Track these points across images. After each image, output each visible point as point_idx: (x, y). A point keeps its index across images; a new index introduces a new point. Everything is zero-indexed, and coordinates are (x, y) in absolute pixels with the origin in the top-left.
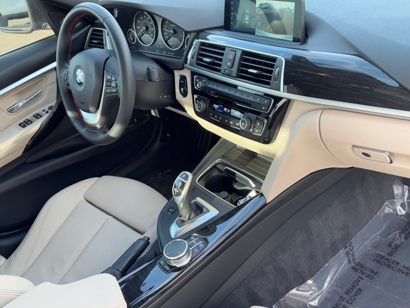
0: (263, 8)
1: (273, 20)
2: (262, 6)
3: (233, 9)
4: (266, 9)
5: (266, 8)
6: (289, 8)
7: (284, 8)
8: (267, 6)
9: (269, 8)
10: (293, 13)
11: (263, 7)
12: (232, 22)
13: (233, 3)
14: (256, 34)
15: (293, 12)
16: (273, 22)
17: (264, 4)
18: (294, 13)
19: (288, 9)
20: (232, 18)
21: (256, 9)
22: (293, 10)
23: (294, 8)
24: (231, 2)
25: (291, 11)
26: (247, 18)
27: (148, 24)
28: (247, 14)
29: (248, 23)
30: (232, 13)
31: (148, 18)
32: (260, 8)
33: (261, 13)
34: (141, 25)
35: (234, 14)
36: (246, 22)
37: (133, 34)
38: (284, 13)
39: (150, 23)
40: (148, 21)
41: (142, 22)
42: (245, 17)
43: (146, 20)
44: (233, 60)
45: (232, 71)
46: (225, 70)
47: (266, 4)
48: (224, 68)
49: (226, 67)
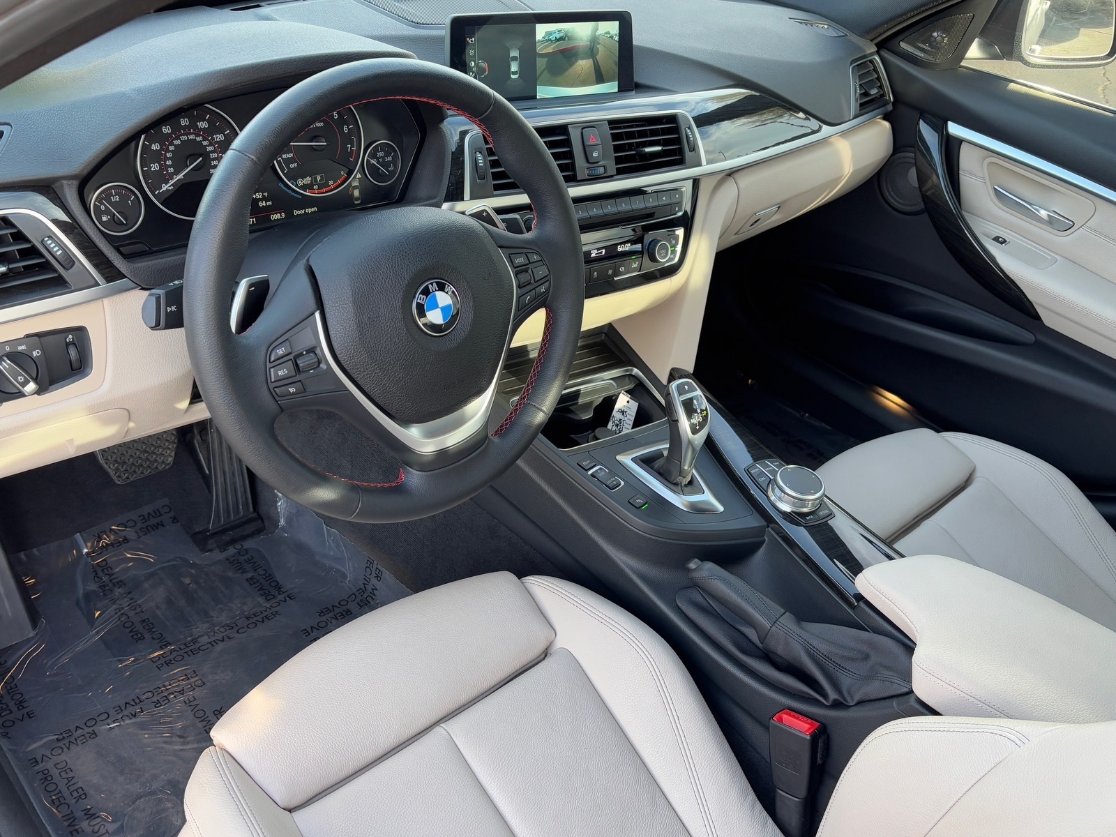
0: (552, 41)
1: (577, 61)
2: (551, 37)
3: (475, 54)
4: (559, 42)
5: (561, 39)
6: (609, 33)
7: (598, 34)
8: (561, 35)
9: (566, 39)
10: (616, 41)
11: (554, 39)
13: (473, 39)
14: (538, 98)
15: (617, 38)
16: (578, 63)
17: (555, 32)
19: (607, 35)
21: (537, 44)
22: (616, 35)
23: (618, 32)
24: (468, 39)
25: (611, 37)
26: (514, 67)
27: (205, 143)
28: (515, 58)
29: (516, 76)
30: (473, 63)
31: (203, 125)
32: (547, 41)
33: (550, 50)
34: (165, 154)
35: (477, 65)
36: (513, 77)
37: (117, 198)
38: (599, 44)
39: (213, 139)
40: (201, 135)
41: (172, 144)
42: (509, 67)
43: (193, 133)
44: (601, 144)
45: (604, 166)
46: (586, 169)
47: (559, 31)
48: (584, 167)
49: (586, 165)
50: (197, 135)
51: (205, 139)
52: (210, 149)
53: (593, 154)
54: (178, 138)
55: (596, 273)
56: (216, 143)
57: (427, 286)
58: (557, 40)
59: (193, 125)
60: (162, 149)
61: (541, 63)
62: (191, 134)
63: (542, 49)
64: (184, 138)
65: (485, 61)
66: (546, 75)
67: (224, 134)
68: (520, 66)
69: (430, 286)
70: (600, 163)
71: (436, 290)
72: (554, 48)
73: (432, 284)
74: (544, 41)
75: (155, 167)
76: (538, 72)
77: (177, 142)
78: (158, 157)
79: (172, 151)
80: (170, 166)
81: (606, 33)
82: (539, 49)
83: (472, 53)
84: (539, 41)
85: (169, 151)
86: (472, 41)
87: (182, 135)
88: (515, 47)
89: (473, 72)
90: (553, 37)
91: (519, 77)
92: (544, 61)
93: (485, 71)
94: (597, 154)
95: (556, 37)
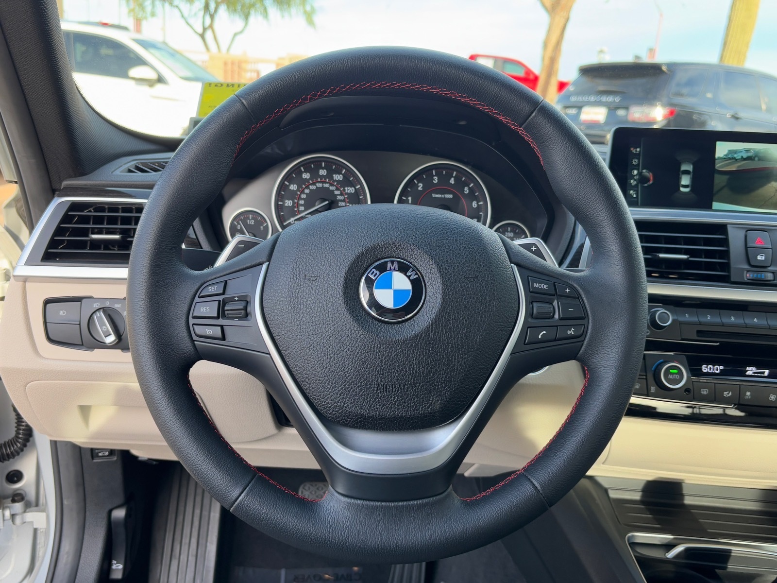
0: (737, 160)
1: (769, 182)
2: (735, 156)
3: (639, 163)
4: (747, 162)
5: (749, 158)
8: (750, 154)
9: (756, 159)
11: (740, 157)
12: (631, 192)
13: (638, 150)
16: (770, 185)
17: (742, 152)
20: (632, 181)
21: (717, 161)
24: (632, 149)
26: (685, 180)
27: (337, 192)
28: (687, 172)
29: (687, 190)
30: (636, 172)
31: (338, 177)
32: (730, 159)
33: (733, 168)
34: (300, 195)
35: (640, 174)
36: (682, 189)
37: (252, 222)
39: (344, 190)
40: (335, 186)
41: (307, 187)
42: (678, 180)
43: (328, 183)
44: (771, 249)
45: (773, 273)
46: (745, 272)
47: (748, 151)
48: (743, 269)
49: (747, 267)
50: (332, 185)
51: (337, 189)
52: (339, 198)
53: (758, 257)
54: (314, 184)
55: (748, 394)
56: (347, 194)
57: (386, 262)
58: (743, 159)
59: (330, 175)
60: (298, 190)
61: (719, 181)
62: (325, 182)
63: (720, 167)
64: (319, 185)
65: (649, 170)
66: (726, 192)
67: (355, 189)
68: (694, 180)
69: (389, 264)
71: (395, 270)
72: (739, 167)
73: (392, 262)
74: (727, 159)
75: (289, 203)
76: (716, 189)
77: (313, 187)
78: (293, 196)
79: (306, 194)
80: (302, 205)
82: (718, 166)
83: (635, 162)
84: (719, 158)
85: (304, 193)
86: (636, 151)
87: (318, 182)
88: (688, 161)
89: (635, 180)
90: (738, 156)
91: (691, 190)
92: (725, 178)
93: (649, 180)
94: (763, 257)
95: (742, 157)
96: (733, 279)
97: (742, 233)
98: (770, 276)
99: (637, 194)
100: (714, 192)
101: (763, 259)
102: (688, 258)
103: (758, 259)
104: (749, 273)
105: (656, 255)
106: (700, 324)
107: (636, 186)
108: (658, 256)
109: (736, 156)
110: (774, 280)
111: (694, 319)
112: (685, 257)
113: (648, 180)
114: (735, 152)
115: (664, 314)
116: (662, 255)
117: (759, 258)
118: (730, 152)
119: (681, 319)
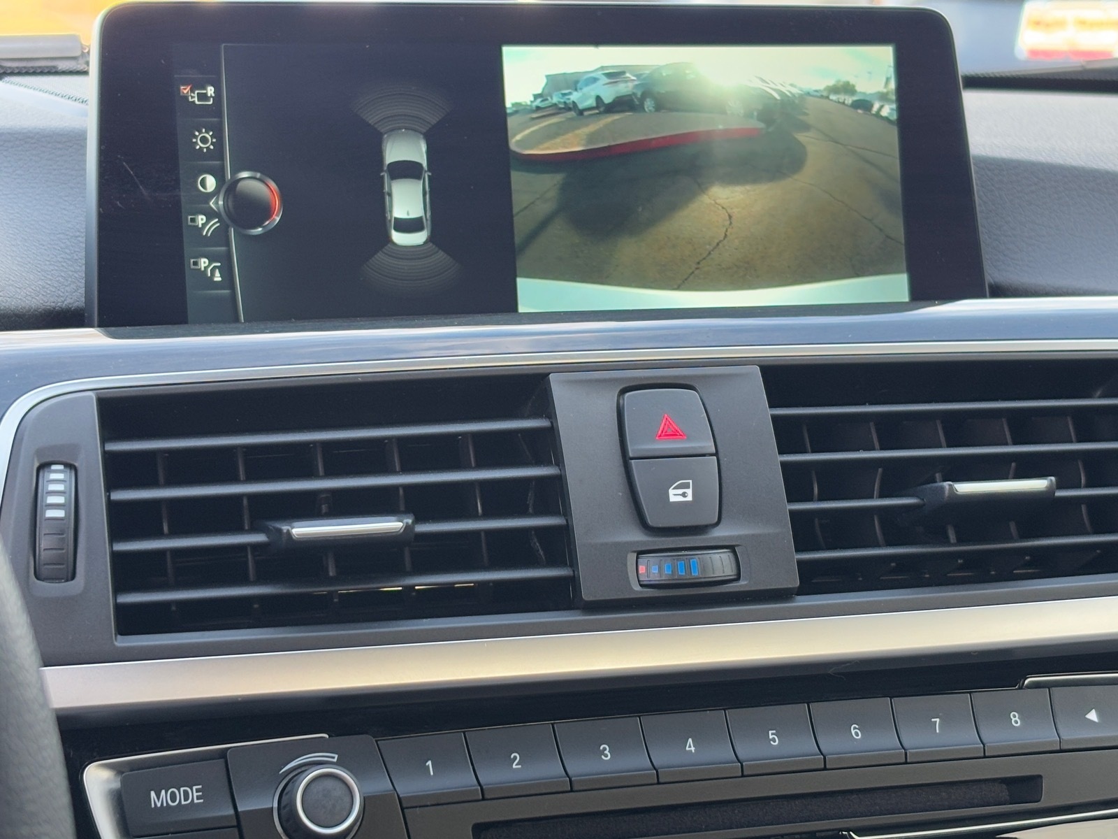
0: (581, 112)
1: (702, 188)
2: (575, 97)
3: (219, 145)
4: (616, 117)
5: (622, 105)
6: (848, 89)
7: (795, 91)
8: (623, 89)
9: (649, 105)
10: (887, 119)
11: (591, 102)
12: (204, 263)
13: (210, 91)
15: (889, 110)
16: (706, 198)
17: (595, 80)
18: (894, 117)
19: (842, 97)
20: (200, 219)
21: (512, 122)
22: (883, 97)
23: (893, 85)
24: (185, 90)
25: (863, 105)
26: (406, 203)
28: (406, 170)
29: (418, 238)
30: (211, 182)
32: (557, 110)
33: (572, 143)
35: (229, 188)
36: (399, 238)
38: (806, 127)
42: (380, 201)
44: (716, 454)
45: (732, 549)
46: (632, 557)
47: (615, 75)
48: (622, 548)
49: (637, 537)
53: (671, 492)
58: (603, 108)
61: (531, 195)
63: (523, 143)
65: (265, 169)
66: (560, 235)
68: (437, 198)
70: (720, 533)
72: (591, 137)
74: (542, 109)
76: (522, 226)
81: (835, 90)
82: (520, 139)
83: (203, 140)
84: (520, 109)
86: (203, 97)
88: (408, 125)
89: (210, 215)
90: (585, 97)
91: (431, 239)
92: (549, 183)
93: (266, 212)
94: (689, 492)
95: (598, 98)
96: (587, 595)
97: (603, 405)
98: (720, 564)
99: (227, 271)
100: (518, 240)
101: (690, 498)
102: (407, 527)
103: (673, 499)
104: (644, 560)
105: (280, 531)
106: (484, 795)
107: (221, 236)
108: (289, 533)
109: (584, 98)
110: (738, 578)
111: (460, 780)
112: (391, 525)
113: (259, 211)
114: (573, 82)
115: (329, 784)
116: (302, 530)
117: (674, 496)
118: (555, 82)
119: (409, 787)
